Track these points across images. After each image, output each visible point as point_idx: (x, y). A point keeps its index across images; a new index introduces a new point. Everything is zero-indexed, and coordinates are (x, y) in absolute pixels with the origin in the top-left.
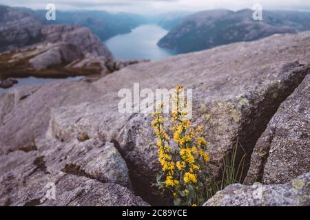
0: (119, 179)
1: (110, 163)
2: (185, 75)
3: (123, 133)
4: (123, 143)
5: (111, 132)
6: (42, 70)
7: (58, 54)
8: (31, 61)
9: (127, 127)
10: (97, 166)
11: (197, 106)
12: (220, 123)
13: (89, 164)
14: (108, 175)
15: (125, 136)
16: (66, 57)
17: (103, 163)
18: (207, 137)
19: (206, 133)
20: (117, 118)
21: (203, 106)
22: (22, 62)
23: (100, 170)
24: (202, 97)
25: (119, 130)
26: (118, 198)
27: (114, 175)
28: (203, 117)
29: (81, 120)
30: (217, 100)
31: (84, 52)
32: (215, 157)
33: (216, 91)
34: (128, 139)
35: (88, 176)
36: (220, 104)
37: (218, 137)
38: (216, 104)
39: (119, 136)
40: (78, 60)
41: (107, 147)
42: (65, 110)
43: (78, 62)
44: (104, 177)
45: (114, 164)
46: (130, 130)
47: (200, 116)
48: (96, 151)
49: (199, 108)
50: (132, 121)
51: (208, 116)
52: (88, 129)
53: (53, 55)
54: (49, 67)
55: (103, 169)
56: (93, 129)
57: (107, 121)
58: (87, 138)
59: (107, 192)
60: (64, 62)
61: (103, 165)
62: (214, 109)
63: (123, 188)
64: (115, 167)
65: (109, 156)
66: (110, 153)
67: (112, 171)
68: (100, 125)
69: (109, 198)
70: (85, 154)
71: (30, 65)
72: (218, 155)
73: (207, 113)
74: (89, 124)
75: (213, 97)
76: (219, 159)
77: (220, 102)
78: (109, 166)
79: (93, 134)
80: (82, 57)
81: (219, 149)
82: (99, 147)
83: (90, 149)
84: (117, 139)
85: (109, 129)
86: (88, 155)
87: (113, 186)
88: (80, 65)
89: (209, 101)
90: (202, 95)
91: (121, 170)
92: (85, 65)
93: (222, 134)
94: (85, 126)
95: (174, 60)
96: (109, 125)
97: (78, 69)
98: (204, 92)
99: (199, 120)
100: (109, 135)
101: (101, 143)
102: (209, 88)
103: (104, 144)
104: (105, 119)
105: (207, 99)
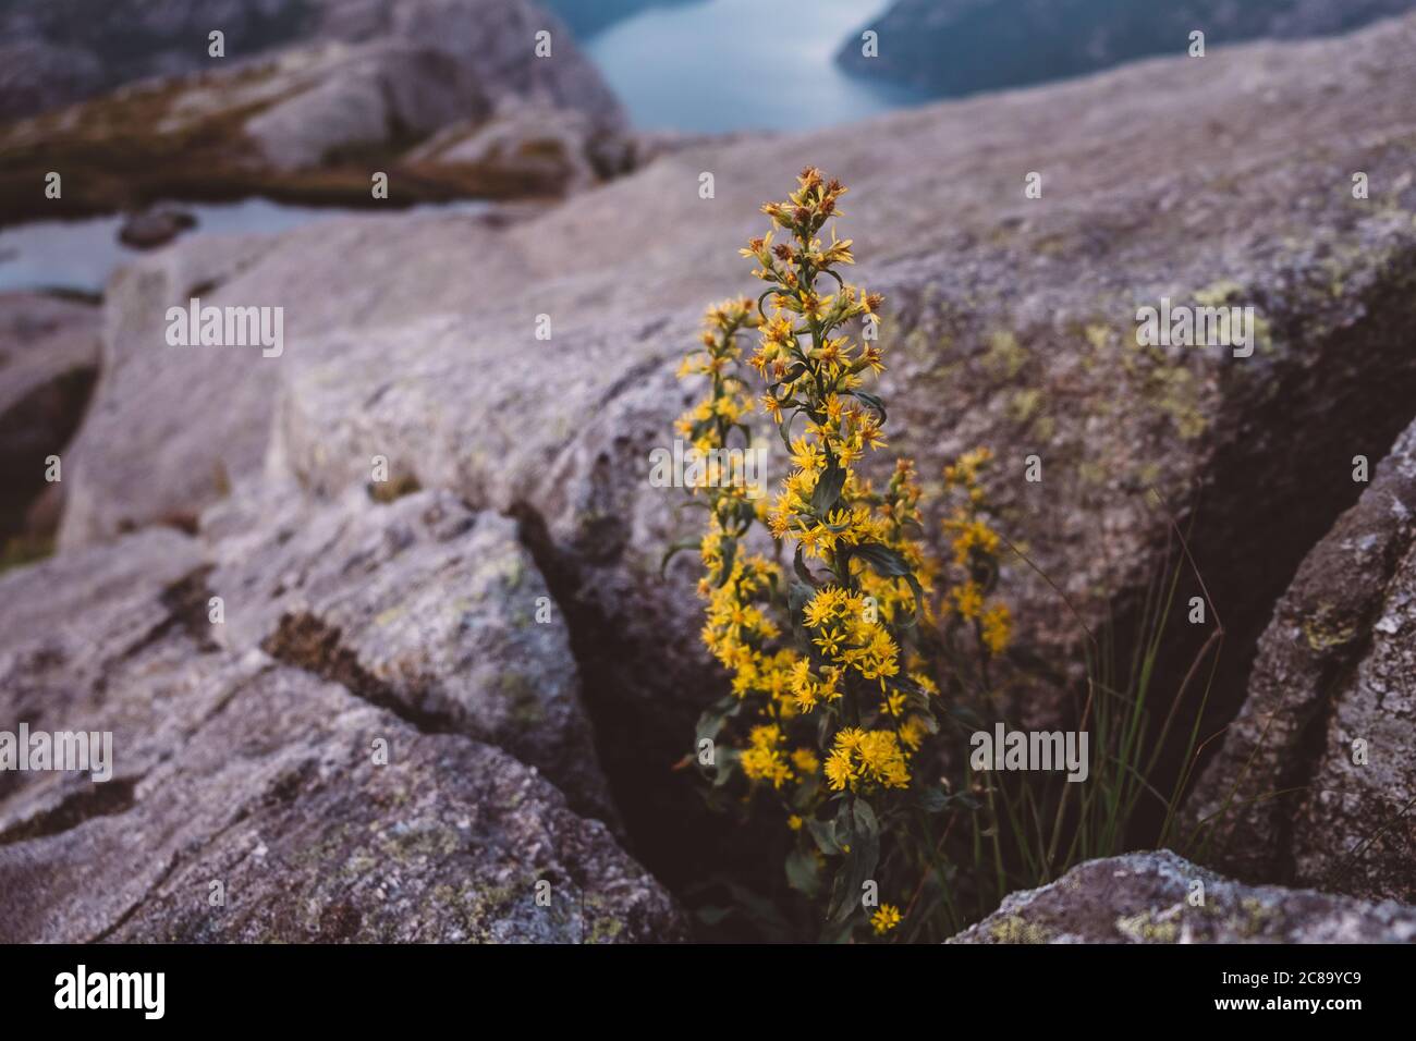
0: (522, 713)
1: (477, 623)
2: (944, 192)
3: (568, 472)
4: (564, 525)
5: (514, 461)
6: (304, 170)
7: (373, 97)
8: (256, 126)
9: (592, 438)
10: (414, 635)
11: (970, 342)
12: (1093, 444)
13: (381, 620)
14: (463, 690)
15: (577, 488)
16: (408, 112)
17: (444, 623)
18: (1013, 514)
19: (1009, 495)
20: (550, 389)
21: (1004, 341)
22: (218, 133)
23: (426, 659)
24: (1005, 295)
25: (551, 453)
26: (478, 828)
27: (494, 687)
28: (997, 404)
29: (390, 396)
30: (1084, 312)
31: (491, 91)
32: (1053, 626)
33: (1085, 261)
34: (591, 504)
35: (367, 688)
36: (1098, 336)
37: (1076, 518)
38: (1077, 332)
39: (547, 484)
40: (463, 125)
41: (481, 538)
42: (343, 349)
43: (459, 138)
44: (443, 699)
45: (500, 635)
46: (603, 459)
47: (984, 400)
48: (429, 556)
49: (981, 351)
50: (616, 408)
51: (1027, 400)
52: (414, 444)
53: (353, 103)
54: (335, 157)
55: (439, 656)
56: (438, 443)
57: (502, 406)
58: (409, 486)
59: (424, 789)
60: (402, 134)
61: (441, 635)
62: (1064, 363)
63: (516, 769)
64: (506, 646)
65: (478, 584)
66: (488, 571)
67: (485, 670)
68: (468, 427)
69: (428, 823)
70: (374, 568)
71: (250, 146)
72: (1067, 617)
73: (1022, 381)
74: (422, 418)
75: (1067, 295)
76: (1072, 637)
77: (1099, 321)
78: (469, 643)
79: (437, 470)
80: (482, 112)
81: (1077, 583)
82: (446, 538)
83: (400, 542)
84: (538, 498)
85: (504, 450)
86: (389, 576)
87: (462, 755)
88: (470, 150)
89: (1039, 318)
90: (1002, 284)
91: (536, 668)
92: (494, 151)
93: (1099, 506)
94: (405, 430)
95: (899, 131)
96: (511, 423)
97: (464, 169)
98: (1014, 266)
99: (977, 421)
100: (503, 477)
101: (457, 514)
102: (1051, 247)
103: (467, 526)
104: (496, 394)
105: (1029, 307)
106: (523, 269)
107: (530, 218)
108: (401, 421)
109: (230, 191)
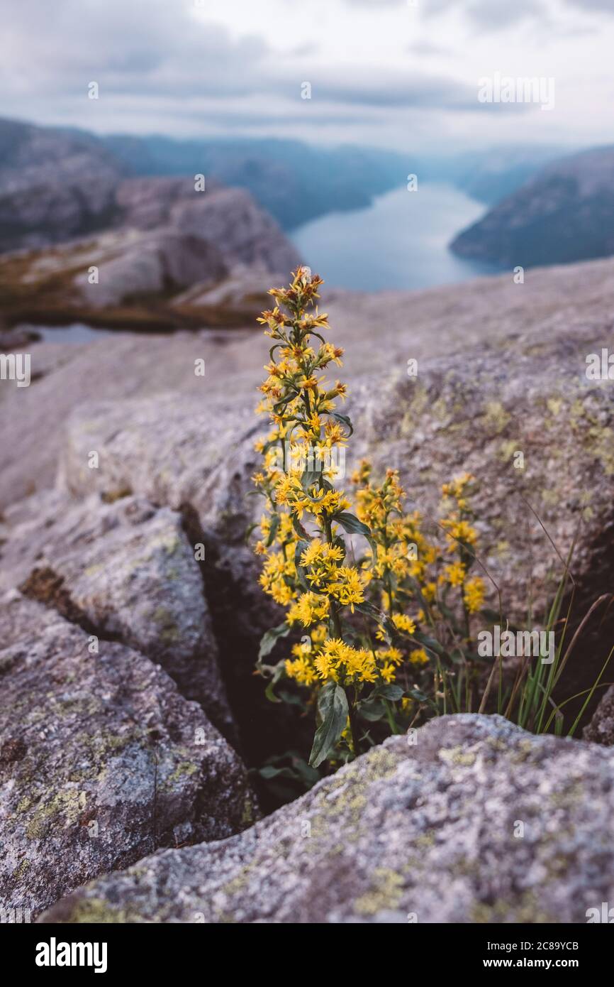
0: (166, 635)
1: (143, 575)
2: (493, 324)
3: (215, 485)
4: (210, 518)
5: (184, 478)
6: (109, 307)
7: (154, 263)
8: (80, 280)
9: (232, 462)
10: (104, 581)
11: (473, 408)
12: (551, 477)
13: (88, 572)
14: (130, 618)
15: (220, 495)
16: (175, 273)
17: (122, 574)
18: (499, 523)
19: (497, 510)
20: (213, 434)
21: (495, 408)
22: (59, 284)
23: (109, 597)
24: (497, 379)
25: (207, 472)
26: (116, 700)
27: (150, 617)
28: (490, 450)
29: (120, 437)
30: (547, 390)
31: (228, 261)
32: (522, 599)
33: (553, 360)
34: (228, 505)
35: (71, 613)
36: (555, 406)
37: (538, 528)
38: (542, 402)
39: (203, 491)
40: (210, 282)
41: (157, 523)
42: (105, 411)
43: (206, 291)
44: (118, 623)
45: (156, 583)
46: (237, 477)
47: (482, 447)
48: (125, 534)
49: (480, 414)
50: (248, 445)
51: (508, 447)
52: (132, 467)
53: (143, 267)
54: (129, 300)
55: (117, 595)
56: (144, 467)
57: (183, 443)
58: (126, 493)
59: (87, 674)
60: (171, 286)
61: (119, 582)
62: (532, 424)
63: (148, 665)
64: (158, 591)
65: (148, 551)
66: (156, 543)
67: (145, 605)
68: (162, 456)
69: (83, 694)
70: (91, 541)
71: (77, 292)
72: (532, 592)
73: (506, 435)
74: (137, 451)
75: (537, 380)
76: (535, 607)
77: (556, 396)
78: (136, 587)
79: (143, 485)
80: (221, 274)
81: (539, 570)
82: (136, 523)
83: (109, 525)
84: (196, 501)
85: (180, 471)
86: (99, 545)
87: (115, 654)
88: (213, 297)
89: (518, 394)
90: (498, 372)
91: (178, 606)
92: (228, 299)
93: (554, 519)
94: (128, 458)
95: (481, 290)
96: (187, 453)
97: (208, 309)
98: (507, 361)
99: (477, 460)
100: (177, 485)
101: (146, 507)
102: (535, 352)
103: (149, 516)
104: (181, 436)
105: (513, 387)
106: (231, 367)
107: (241, 339)
108: (125, 453)
109: (63, 319)
